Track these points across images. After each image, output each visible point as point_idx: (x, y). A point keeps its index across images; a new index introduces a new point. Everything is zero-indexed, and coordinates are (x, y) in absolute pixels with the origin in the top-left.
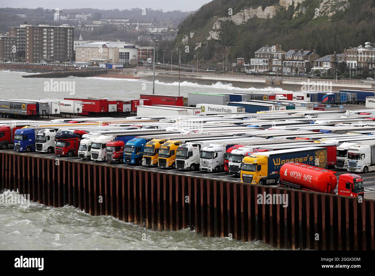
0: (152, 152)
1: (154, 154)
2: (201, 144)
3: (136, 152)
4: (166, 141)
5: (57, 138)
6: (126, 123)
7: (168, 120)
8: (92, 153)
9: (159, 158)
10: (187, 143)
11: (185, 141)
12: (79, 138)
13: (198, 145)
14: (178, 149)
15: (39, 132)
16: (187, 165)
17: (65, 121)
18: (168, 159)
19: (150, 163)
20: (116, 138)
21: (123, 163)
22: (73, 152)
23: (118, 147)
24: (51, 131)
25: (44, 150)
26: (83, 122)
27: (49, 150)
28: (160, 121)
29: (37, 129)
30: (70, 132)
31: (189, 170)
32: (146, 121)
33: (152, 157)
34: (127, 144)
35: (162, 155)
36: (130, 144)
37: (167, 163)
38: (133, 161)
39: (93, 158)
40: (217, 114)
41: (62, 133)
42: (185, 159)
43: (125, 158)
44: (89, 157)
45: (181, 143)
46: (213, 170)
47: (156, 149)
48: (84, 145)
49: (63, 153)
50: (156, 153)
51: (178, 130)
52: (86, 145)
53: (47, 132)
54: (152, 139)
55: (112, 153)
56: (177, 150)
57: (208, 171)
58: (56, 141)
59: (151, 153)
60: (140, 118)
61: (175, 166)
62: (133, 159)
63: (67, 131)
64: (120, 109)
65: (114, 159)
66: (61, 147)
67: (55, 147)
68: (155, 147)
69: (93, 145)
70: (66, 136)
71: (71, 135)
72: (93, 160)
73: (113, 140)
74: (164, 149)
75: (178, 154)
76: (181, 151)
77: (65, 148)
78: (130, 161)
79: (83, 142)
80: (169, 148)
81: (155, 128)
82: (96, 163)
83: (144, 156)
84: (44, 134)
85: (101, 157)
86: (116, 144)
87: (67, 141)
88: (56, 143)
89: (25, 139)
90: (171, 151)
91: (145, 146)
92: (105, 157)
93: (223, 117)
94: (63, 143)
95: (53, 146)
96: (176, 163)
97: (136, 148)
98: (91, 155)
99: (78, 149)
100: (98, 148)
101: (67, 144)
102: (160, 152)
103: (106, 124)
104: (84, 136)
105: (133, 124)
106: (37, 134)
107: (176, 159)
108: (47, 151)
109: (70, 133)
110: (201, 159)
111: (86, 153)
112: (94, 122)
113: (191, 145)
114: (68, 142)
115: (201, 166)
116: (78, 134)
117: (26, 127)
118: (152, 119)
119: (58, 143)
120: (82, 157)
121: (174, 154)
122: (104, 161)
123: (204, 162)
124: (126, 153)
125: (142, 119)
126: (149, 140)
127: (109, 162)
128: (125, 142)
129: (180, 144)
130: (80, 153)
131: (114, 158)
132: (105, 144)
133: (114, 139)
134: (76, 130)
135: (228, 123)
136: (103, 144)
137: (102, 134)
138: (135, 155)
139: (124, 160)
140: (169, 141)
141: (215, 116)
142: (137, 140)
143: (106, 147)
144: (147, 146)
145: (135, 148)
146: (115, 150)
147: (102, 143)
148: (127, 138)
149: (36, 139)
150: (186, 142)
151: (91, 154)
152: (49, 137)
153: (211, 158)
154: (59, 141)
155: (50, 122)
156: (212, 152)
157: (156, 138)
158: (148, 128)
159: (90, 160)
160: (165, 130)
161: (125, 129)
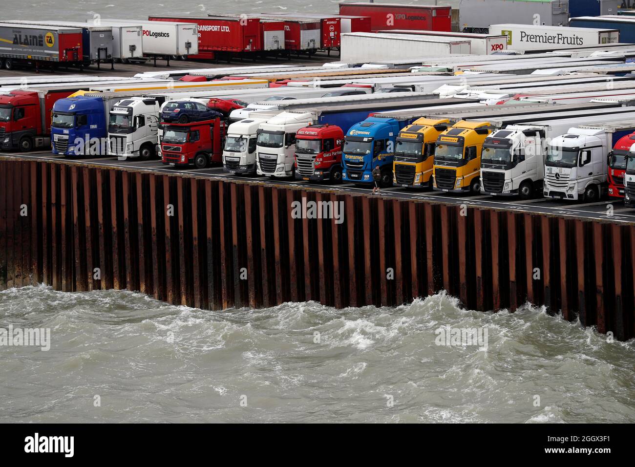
0: (416, 152)
1: (422, 158)
2: (546, 129)
3: (374, 152)
4: (452, 123)
5: (167, 121)
6: (331, 78)
7: (434, 69)
8: (260, 159)
9: (436, 166)
10: (509, 127)
11: (503, 122)
12: (221, 120)
13: (538, 133)
14: (485, 144)
15: (117, 104)
16: (510, 184)
17: (171, 75)
18: (459, 170)
19: (413, 179)
20: (319, 117)
21: (340, 182)
22: (207, 157)
23: (328, 142)
24: (147, 103)
25: (132, 152)
26: (219, 77)
27: (144, 152)
28: (413, 71)
29: (110, 99)
30: (200, 104)
31: (515, 196)
32: (378, 71)
33: (418, 166)
34: (352, 132)
35: (443, 158)
36: (360, 132)
37: (459, 179)
38: (367, 177)
39: (262, 170)
40: (551, 51)
41: (178, 107)
42: (506, 169)
43: (347, 169)
44: (252, 167)
45: (493, 128)
46: (579, 195)
47: (426, 145)
48: (239, 136)
49: (183, 159)
50: (428, 154)
51: (468, 95)
52: (244, 137)
53: (137, 104)
54: (415, 119)
55: (313, 157)
56: (483, 146)
57: (568, 198)
58: (161, 128)
59: (415, 156)
60: (360, 65)
61: (478, 187)
62: (368, 170)
63: (190, 103)
64: (294, 41)
65: (318, 173)
66: (177, 143)
67: (159, 142)
68: (426, 140)
69: (261, 139)
70: (190, 115)
71: (201, 112)
72: (264, 175)
73: (312, 124)
74: (449, 145)
75: (486, 155)
76: (495, 148)
77: (188, 147)
78: (361, 177)
79: (234, 130)
80: (461, 140)
81: (409, 90)
82: (272, 182)
83: (395, 162)
84: (131, 110)
85: (283, 168)
86: (321, 134)
87: (192, 129)
88: (164, 133)
89: (80, 125)
90: (467, 149)
91: (397, 138)
92: (294, 168)
93: (570, 56)
94: (183, 134)
95: (153, 141)
96: (481, 179)
97: (375, 142)
98: (258, 164)
99: (222, 148)
100: (276, 146)
101: (192, 136)
102: (438, 152)
103: (281, 82)
104: (234, 114)
105: (350, 81)
106: (111, 112)
107: (482, 170)
108: (138, 153)
109: (199, 108)
110: (546, 167)
111: (243, 157)
112: (248, 78)
113: (520, 133)
114: (195, 131)
115: (548, 186)
116: (219, 110)
117: (81, 93)
118: (391, 66)
119: (168, 132)
120: (233, 169)
121: (474, 156)
122: (291, 178)
123: (557, 174)
124: (350, 157)
125: (364, 66)
126: (407, 122)
127: (304, 179)
128: (346, 129)
129: (489, 130)
130: (228, 159)
131: (317, 169)
132: (293, 135)
133: (314, 121)
134: (212, 100)
135: (590, 72)
136: (287, 135)
137: (279, 109)
138: (374, 160)
139: (344, 174)
140: (460, 124)
141: (548, 54)
142: (376, 122)
143: (295, 143)
144: (403, 136)
145: (372, 143)
146: (321, 148)
147: (286, 132)
148: (348, 117)
149: (108, 124)
150: (505, 124)
151: (258, 160)
152: (142, 118)
153: (576, 165)
154: (170, 128)
155: (132, 78)
156: (577, 150)
157: (425, 117)
158: (392, 91)
159: (255, 175)
160: (437, 95)
161: (334, 94)
